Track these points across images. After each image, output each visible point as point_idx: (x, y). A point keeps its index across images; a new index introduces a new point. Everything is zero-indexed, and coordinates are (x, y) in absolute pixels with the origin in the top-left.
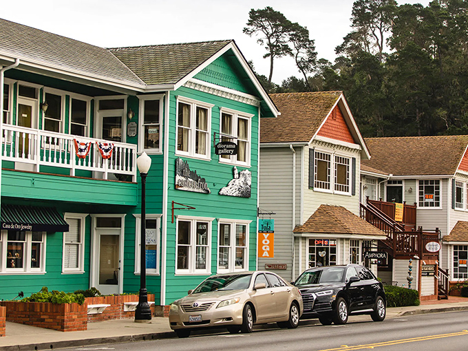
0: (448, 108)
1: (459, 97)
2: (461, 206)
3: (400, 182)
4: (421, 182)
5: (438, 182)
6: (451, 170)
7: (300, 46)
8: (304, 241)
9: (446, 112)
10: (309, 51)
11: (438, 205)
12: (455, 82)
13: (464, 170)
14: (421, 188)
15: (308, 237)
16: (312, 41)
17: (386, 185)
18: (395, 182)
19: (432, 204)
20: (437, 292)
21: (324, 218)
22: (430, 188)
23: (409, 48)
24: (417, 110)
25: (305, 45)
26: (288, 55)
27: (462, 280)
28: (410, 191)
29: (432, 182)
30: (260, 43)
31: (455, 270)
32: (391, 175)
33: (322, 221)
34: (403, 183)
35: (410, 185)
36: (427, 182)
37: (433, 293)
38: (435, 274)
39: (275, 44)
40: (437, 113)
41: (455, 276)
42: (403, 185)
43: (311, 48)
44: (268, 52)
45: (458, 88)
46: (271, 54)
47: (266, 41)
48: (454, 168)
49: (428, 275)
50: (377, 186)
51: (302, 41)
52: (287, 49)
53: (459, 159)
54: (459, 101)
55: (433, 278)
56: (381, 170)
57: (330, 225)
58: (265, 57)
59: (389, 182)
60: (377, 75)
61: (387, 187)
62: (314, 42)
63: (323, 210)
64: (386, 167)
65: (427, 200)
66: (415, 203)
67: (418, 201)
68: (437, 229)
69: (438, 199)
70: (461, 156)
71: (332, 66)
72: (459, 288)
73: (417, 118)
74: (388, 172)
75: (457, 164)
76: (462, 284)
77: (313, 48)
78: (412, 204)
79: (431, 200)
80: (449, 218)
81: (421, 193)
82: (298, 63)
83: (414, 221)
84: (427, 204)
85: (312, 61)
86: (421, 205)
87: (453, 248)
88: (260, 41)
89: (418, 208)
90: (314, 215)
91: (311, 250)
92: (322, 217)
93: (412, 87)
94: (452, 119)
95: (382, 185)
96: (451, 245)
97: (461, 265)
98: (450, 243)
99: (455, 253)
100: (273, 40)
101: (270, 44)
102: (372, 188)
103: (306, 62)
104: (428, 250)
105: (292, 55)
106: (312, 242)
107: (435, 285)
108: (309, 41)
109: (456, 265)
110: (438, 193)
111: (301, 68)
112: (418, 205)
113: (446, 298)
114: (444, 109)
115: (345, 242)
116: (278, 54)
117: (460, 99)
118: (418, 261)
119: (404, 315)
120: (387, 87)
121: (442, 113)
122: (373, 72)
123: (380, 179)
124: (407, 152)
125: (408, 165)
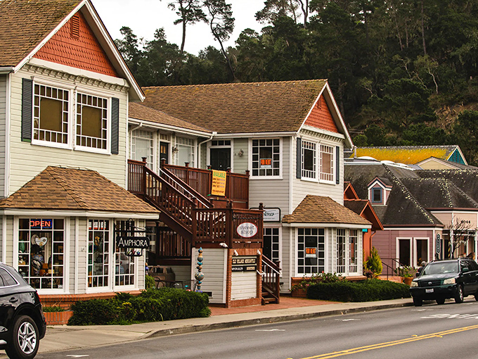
0: (374, 78)
1: (386, 65)
2: (313, 176)
3: (228, 143)
4: (255, 142)
5: (277, 142)
6: (294, 125)
7: (215, 12)
8: (10, 222)
9: (371, 82)
10: (226, 17)
11: (277, 173)
12: (381, 48)
13: (316, 126)
14: (255, 150)
15: (17, 216)
16: (229, 5)
17: (209, 147)
18: (221, 143)
19: (269, 173)
20: (261, 293)
21: (46, 187)
22: (267, 151)
23: (330, 10)
24: (339, 80)
25: (221, 10)
26: (202, 21)
27: (309, 275)
28: (241, 155)
29: (269, 142)
30: (172, 7)
31: (300, 262)
32: (215, 133)
33: (44, 190)
34: (232, 143)
35: (241, 146)
36: (262, 142)
37: (254, 295)
38: (257, 268)
39: (187, 8)
40: (361, 83)
41: (300, 270)
42: (232, 147)
43: (228, 13)
44: (180, 17)
45: (385, 55)
46: (184, 20)
47: (178, 6)
48: (299, 123)
49: (245, 270)
50: (197, 148)
51: (218, 6)
52: (200, 15)
53: (306, 111)
54: (385, 69)
55: (254, 274)
56: (203, 126)
57: (55, 197)
58: (176, 23)
59: (214, 142)
60: (296, 41)
61: (211, 149)
62: (231, 6)
63: (50, 175)
64: (211, 122)
65: (263, 167)
66: (248, 172)
67: (251, 169)
68: (261, 204)
69: (277, 165)
70: (309, 106)
71: (258, 37)
72: (304, 287)
73: (340, 89)
74: (211, 129)
75: (303, 116)
76: (308, 280)
77: (230, 13)
78: (243, 172)
79: (269, 167)
80: (292, 191)
81: (255, 158)
82: (213, 30)
83: (245, 196)
84: (263, 173)
85: (229, 28)
86: (255, 173)
87: (297, 232)
88: (171, 5)
89: (251, 177)
90: (33, 182)
91: (23, 236)
92: (45, 185)
93: (334, 54)
94: (378, 90)
95: (204, 146)
96: (294, 228)
97: (308, 256)
98: (292, 225)
99: (300, 239)
100: (185, 5)
101: (182, 9)
102: (189, 151)
103: (223, 29)
104: (240, 234)
105: (206, 21)
106: (24, 223)
107: (258, 284)
108: (225, 6)
109: (300, 255)
110: (277, 157)
111: (217, 36)
112: (251, 173)
113: (276, 302)
114: (369, 78)
115: (78, 222)
116: (191, 20)
117: (387, 67)
118: (226, 251)
119: (153, 335)
120: (308, 54)
121: (367, 83)
122: (292, 38)
123: (200, 139)
124: (241, 102)
125: (241, 119)
